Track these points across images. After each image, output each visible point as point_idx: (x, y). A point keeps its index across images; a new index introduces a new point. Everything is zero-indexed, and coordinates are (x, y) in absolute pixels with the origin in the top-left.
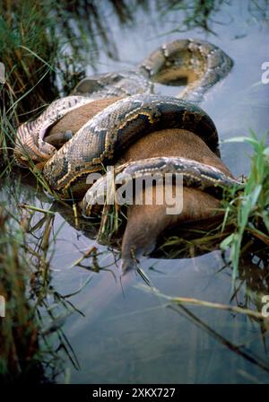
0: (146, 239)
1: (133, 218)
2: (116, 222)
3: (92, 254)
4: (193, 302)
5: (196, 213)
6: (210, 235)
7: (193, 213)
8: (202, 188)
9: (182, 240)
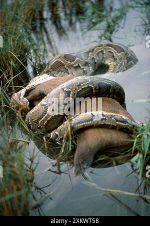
0: (88, 156)
1: (81, 144)
2: (70, 147)
3: (57, 164)
4: (118, 192)
5: (116, 142)
6: (123, 155)
7: (114, 142)
8: (117, 129)
9: (108, 157)
